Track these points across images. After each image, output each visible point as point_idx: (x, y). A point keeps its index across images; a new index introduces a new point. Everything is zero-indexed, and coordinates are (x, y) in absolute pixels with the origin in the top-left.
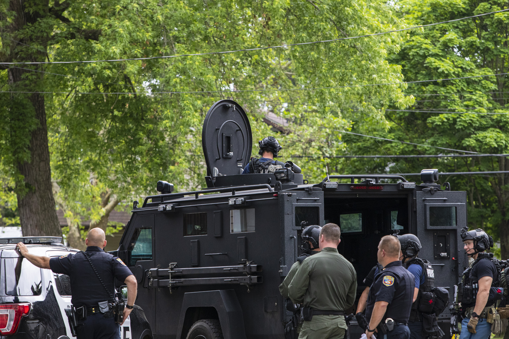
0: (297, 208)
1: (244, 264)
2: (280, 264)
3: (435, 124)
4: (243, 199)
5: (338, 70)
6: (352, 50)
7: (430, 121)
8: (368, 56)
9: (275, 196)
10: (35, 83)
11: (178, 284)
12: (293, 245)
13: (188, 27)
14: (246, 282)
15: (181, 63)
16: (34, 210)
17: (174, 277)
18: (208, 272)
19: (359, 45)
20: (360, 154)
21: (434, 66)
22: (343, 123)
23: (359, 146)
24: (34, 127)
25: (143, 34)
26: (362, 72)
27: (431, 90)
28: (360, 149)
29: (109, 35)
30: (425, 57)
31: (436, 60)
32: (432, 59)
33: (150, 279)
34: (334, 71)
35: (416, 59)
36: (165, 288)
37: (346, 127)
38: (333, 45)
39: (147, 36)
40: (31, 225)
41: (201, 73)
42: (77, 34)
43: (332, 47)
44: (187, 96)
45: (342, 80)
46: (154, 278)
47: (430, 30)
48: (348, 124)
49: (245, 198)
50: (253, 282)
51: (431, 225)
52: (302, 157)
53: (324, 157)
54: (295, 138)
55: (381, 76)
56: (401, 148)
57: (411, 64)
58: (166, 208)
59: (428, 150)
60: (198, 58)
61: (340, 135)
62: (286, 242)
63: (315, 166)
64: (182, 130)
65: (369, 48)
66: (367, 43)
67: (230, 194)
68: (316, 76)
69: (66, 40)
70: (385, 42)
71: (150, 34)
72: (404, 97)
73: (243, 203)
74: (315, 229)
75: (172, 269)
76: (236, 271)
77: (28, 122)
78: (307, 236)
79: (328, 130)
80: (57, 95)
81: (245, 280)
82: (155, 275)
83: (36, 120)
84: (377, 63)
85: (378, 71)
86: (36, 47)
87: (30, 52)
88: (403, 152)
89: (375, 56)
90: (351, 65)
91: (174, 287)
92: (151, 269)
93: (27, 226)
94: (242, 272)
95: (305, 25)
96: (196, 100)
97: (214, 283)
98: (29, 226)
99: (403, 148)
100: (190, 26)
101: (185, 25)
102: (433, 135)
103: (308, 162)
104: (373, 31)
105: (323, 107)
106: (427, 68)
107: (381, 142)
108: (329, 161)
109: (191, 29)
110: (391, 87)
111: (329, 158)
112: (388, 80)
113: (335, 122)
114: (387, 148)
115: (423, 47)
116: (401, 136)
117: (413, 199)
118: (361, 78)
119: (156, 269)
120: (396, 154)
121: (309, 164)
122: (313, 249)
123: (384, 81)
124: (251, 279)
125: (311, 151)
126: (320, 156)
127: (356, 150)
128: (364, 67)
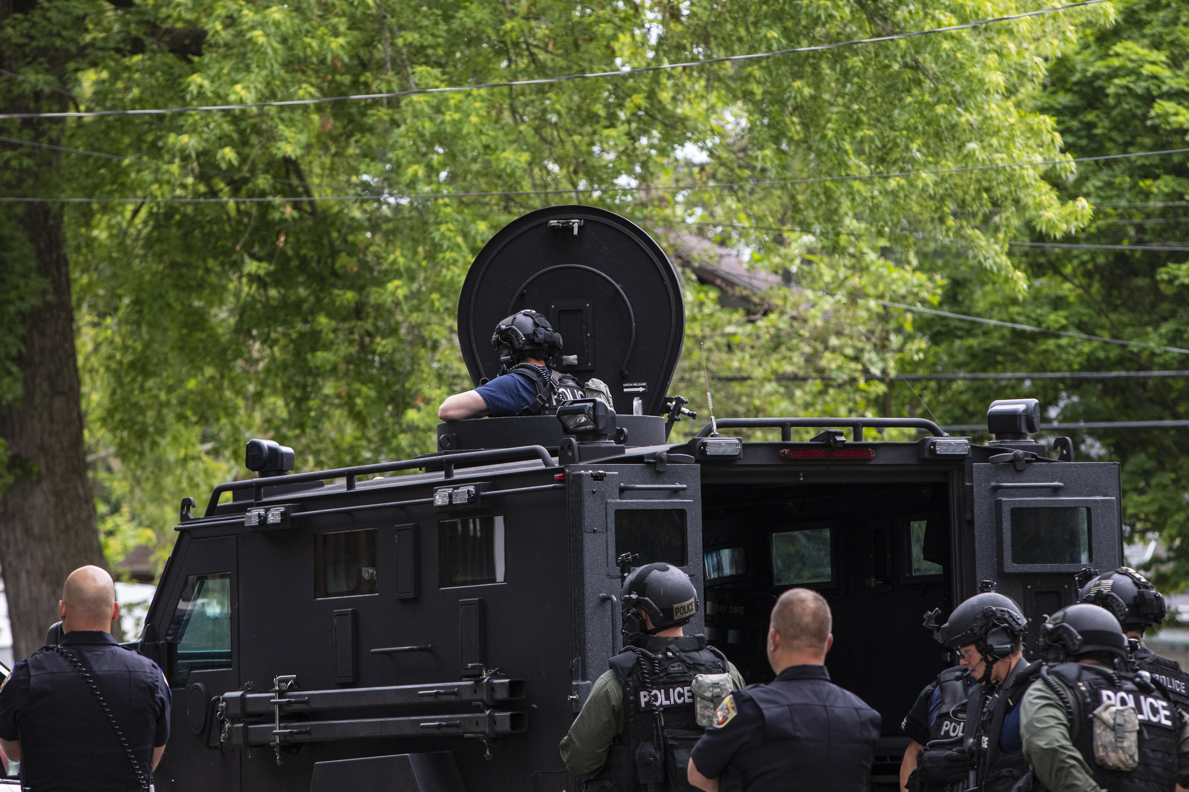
0: (620, 514)
1: (476, 677)
2: (572, 675)
3: (1177, 283)
4: (472, 488)
5: (871, 133)
6: (908, 74)
7: (1165, 277)
8: (954, 93)
9: (561, 480)
10: (36, 176)
11: (299, 738)
12: (608, 621)
13: (447, 18)
14: (481, 729)
15: (431, 119)
16: (36, 530)
17: (289, 716)
18: (379, 702)
19: (926, 59)
20: (973, 371)
21: (1175, 126)
22: (915, 282)
23: (971, 347)
24: (34, 301)
25: (322, 41)
26: (938, 135)
27: (1166, 190)
28: (972, 354)
29: (227, 45)
30: (1148, 99)
31: (1182, 110)
32: (1170, 106)
33: (223, 722)
34: (859, 134)
35: (1126, 106)
36: (264, 748)
37: (924, 294)
38: (855, 62)
39: (333, 45)
40: (28, 573)
41: (487, 147)
42: (147, 41)
43: (853, 67)
44: (448, 210)
45: (883, 157)
46: (234, 720)
47: (1165, 24)
48: (930, 285)
49: (477, 488)
50: (499, 729)
51: (1016, 559)
52: (805, 379)
53: (867, 381)
54: (782, 325)
55: (991, 145)
56: (1086, 349)
57: (1113, 120)
58: (266, 518)
59: (1160, 355)
60: (477, 105)
61: (909, 316)
62: (587, 611)
63: (843, 403)
64: (437, 304)
65: (954, 68)
66: (948, 56)
67: (439, 476)
68: (810, 148)
69: (117, 56)
70: (1000, 54)
71: (341, 40)
72: (1056, 203)
73: (473, 499)
74: (656, 573)
75: (281, 694)
76: (453, 698)
77: (17, 287)
78: (634, 596)
79: (872, 304)
80: (105, 209)
81: (477, 723)
82: (236, 710)
83: (38, 283)
84: (980, 110)
85: (983, 132)
86: (34, 78)
87: (16, 92)
88: (1092, 363)
89: (972, 91)
90: (906, 116)
91: (289, 746)
92: (227, 695)
93: (16, 576)
94: (469, 702)
95: (777, 7)
96: (474, 221)
97: (394, 732)
98: (23, 575)
99: (1091, 353)
100: (453, 17)
101: (439, 12)
102: (1173, 314)
103: (823, 392)
104: (963, 20)
105: (831, 236)
106: (1155, 129)
107: (1033, 337)
108: (881, 388)
109: (455, 25)
110: (1022, 177)
111: (881, 380)
112: (1011, 156)
113: (893, 281)
114: (1045, 351)
115: (1144, 72)
116: (1085, 319)
117: (964, 487)
118: (937, 154)
119: (238, 694)
120: (1070, 368)
121: (828, 398)
122: (654, 632)
123: (1000, 159)
124: (492, 720)
125: (829, 361)
126: (857, 375)
127: (961, 358)
128: (942, 122)
